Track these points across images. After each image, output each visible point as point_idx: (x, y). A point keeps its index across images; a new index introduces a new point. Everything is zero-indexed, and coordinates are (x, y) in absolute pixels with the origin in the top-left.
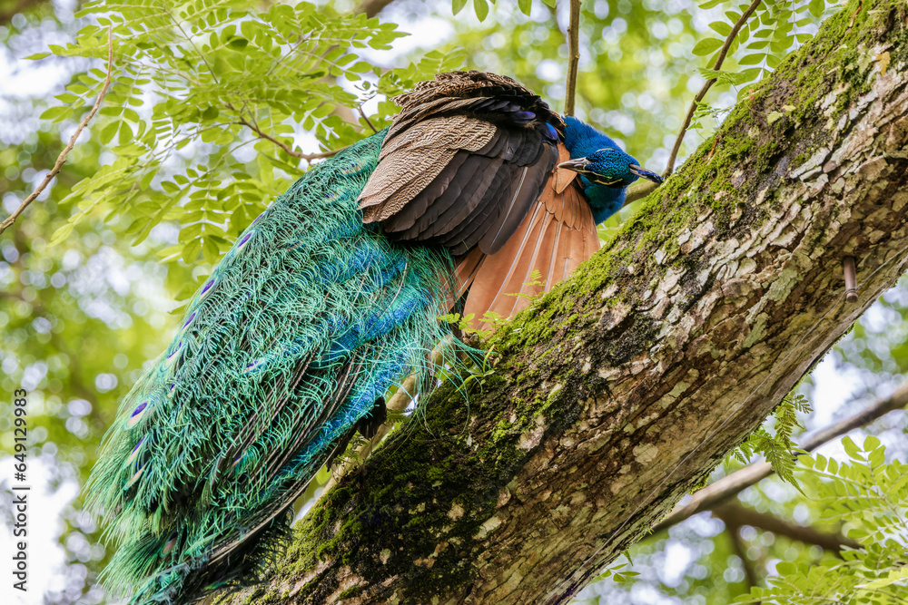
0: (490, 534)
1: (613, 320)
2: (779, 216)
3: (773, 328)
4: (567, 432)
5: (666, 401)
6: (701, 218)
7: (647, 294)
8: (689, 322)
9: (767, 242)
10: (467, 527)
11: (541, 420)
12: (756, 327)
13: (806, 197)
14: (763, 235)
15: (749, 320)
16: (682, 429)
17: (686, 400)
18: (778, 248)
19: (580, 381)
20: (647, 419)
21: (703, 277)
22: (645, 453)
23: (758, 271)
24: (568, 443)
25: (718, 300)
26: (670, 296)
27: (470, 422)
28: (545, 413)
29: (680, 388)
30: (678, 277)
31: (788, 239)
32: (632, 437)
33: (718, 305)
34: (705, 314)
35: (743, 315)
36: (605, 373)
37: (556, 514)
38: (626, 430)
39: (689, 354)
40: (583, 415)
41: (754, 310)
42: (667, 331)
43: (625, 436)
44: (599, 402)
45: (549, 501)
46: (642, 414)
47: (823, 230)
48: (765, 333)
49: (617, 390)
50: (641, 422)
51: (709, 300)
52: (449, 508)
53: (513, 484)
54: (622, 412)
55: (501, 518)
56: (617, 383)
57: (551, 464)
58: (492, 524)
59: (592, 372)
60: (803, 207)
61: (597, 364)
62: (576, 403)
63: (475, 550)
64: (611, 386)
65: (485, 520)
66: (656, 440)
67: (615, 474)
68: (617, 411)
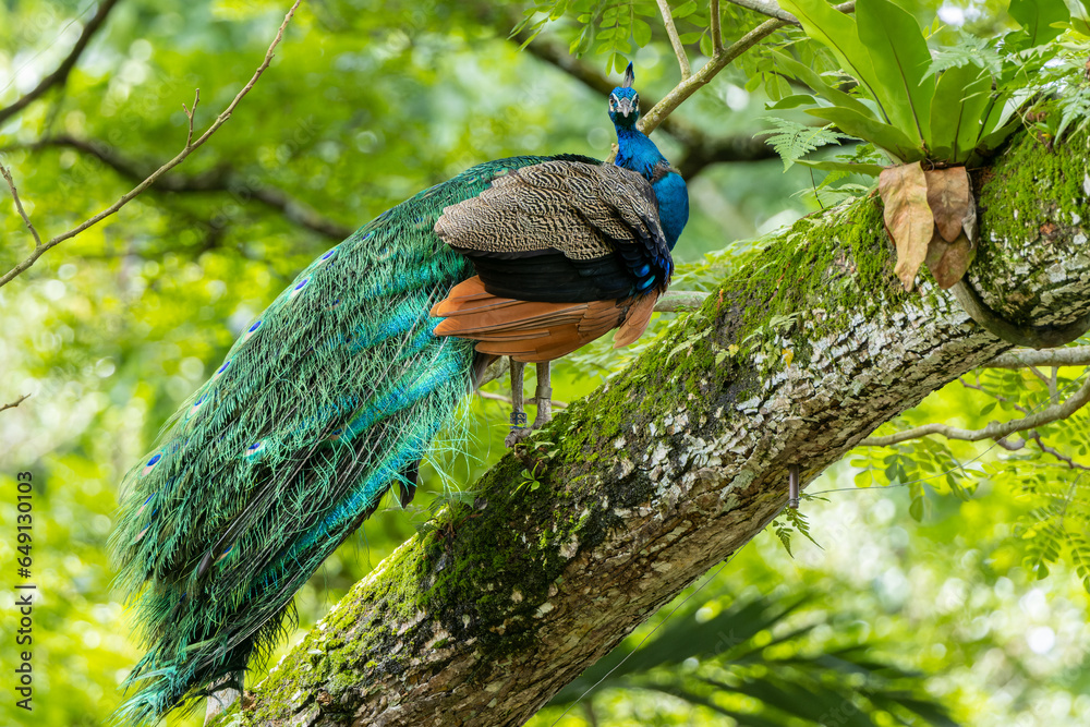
0: (546, 615)
1: (622, 471)
2: (733, 433)
3: (744, 501)
4: (596, 549)
5: (671, 537)
6: (680, 410)
7: (646, 457)
8: (676, 491)
9: (726, 448)
10: (527, 610)
11: (574, 538)
12: (730, 501)
13: (750, 426)
14: (723, 442)
15: (722, 497)
16: (688, 553)
17: (685, 538)
18: (735, 454)
19: (601, 514)
20: (657, 547)
21: (684, 459)
22: (662, 567)
23: (724, 465)
24: (598, 556)
25: (696, 480)
26: (662, 465)
27: (525, 519)
28: (577, 533)
29: (678, 531)
30: (666, 452)
31: (742, 450)
32: (648, 558)
33: (697, 482)
34: (689, 487)
35: (718, 492)
36: (619, 513)
37: (596, 604)
38: (642, 553)
39: (681, 511)
40: (607, 538)
41: (726, 490)
42: (661, 491)
43: (643, 556)
44: (618, 531)
45: (590, 593)
46: (653, 543)
47: (767, 450)
48: (739, 503)
49: (631, 525)
50: (653, 549)
51: (690, 478)
52: (511, 593)
53: (560, 580)
54: (636, 542)
55: (553, 604)
56: (630, 520)
57: (587, 570)
58: (546, 608)
59: (610, 509)
60: (749, 432)
61: (612, 504)
62: (600, 530)
63: (536, 625)
64: (625, 522)
65: (541, 605)
66: (668, 559)
67: (640, 578)
68: (632, 541)
